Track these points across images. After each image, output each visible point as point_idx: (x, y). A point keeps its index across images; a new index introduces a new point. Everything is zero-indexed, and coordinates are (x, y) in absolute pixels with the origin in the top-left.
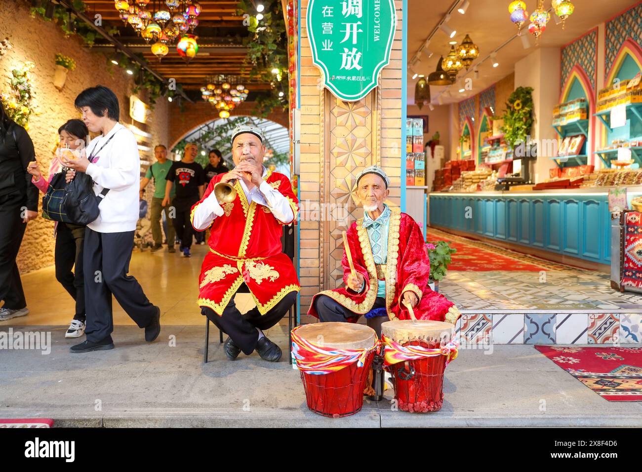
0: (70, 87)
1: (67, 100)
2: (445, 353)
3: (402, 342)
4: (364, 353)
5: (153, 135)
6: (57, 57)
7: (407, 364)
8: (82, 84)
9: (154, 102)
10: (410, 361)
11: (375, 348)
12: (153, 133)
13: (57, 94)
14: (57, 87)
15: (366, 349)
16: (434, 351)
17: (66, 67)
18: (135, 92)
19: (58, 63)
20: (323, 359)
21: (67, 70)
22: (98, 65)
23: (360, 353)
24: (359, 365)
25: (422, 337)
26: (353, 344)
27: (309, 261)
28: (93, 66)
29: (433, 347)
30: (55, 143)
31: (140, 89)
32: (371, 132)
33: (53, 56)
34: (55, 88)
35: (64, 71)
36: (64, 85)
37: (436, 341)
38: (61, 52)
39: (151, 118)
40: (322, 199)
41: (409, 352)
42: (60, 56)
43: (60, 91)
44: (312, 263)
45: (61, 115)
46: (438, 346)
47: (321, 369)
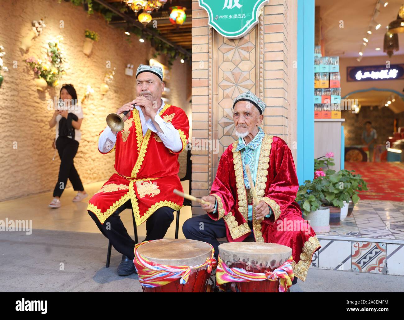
0: (97, 54)
1: (94, 64)
2: (271, 278)
3: (229, 264)
4: (188, 271)
5: (171, 90)
6: (86, 32)
7: (233, 285)
8: (108, 51)
9: (171, 64)
10: (236, 283)
11: (206, 267)
12: (172, 88)
13: (86, 59)
14: (86, 54)
15: (191, 267)
16: (258, 275)
17: (92, 39)
18: (154, 57)
19: (87, 36)
20: (149, 273)
21: (93, 41)
22: (123, 37)
23: (184, 270)
24: (182, 282)
25: (246, 260)
26: (178, 261)
27: (199, 184)
28: (117, 38)
29: (259, 272)
30: (84, 95)
31: (159, 54)
32: (255, 66)
33: (83, 32)
34: (84, 55)
35: (91, 42)
36: (92, 52)
37: (261, 265)
38: (90, 28)
39: (169, 76)
40: (210, 128)
41: (234, 274)
42: (88, 31)
43: (89, 56)
44: (202, 186)
45: (89, 75)
46: (263, 270)
47: (149, 282)
